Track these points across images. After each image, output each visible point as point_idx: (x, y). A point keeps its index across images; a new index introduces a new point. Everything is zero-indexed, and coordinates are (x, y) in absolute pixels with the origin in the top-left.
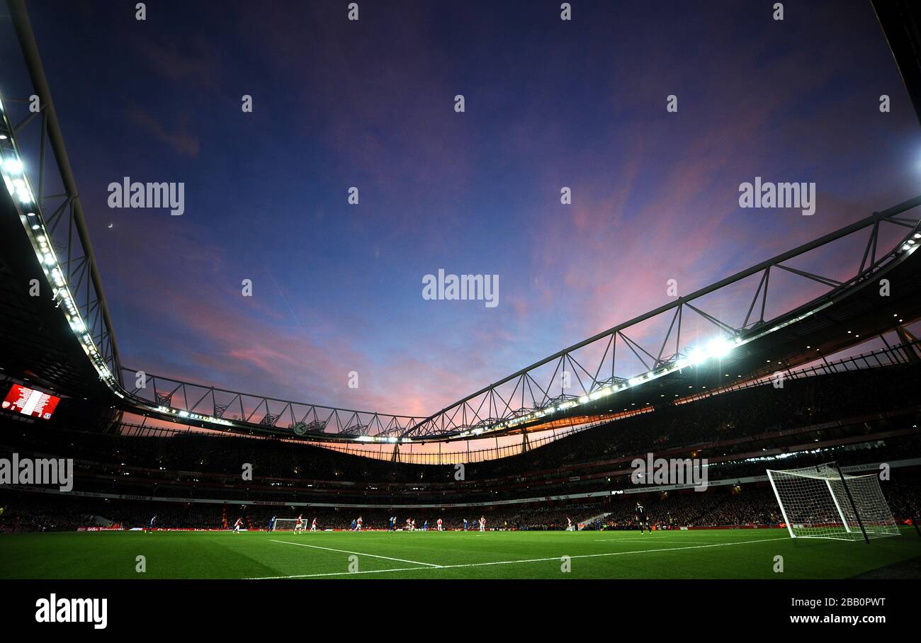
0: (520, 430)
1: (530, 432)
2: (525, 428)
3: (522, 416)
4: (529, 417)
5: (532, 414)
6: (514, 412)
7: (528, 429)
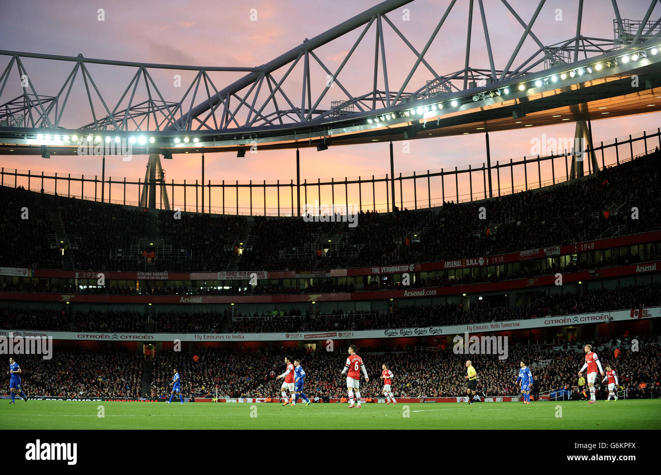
0: (566, 109)
1: (598, 115)
2: (585, 101)
3: (577, 64)
4: (599, 67)
5: (610, 57)
6: (550, 51)
7: (593, 105)
